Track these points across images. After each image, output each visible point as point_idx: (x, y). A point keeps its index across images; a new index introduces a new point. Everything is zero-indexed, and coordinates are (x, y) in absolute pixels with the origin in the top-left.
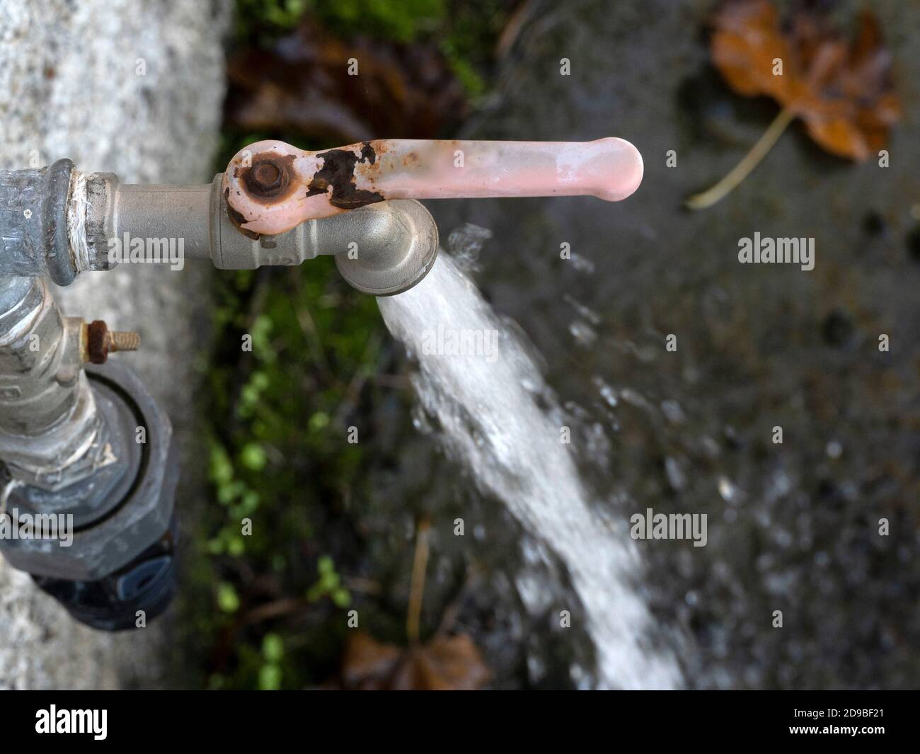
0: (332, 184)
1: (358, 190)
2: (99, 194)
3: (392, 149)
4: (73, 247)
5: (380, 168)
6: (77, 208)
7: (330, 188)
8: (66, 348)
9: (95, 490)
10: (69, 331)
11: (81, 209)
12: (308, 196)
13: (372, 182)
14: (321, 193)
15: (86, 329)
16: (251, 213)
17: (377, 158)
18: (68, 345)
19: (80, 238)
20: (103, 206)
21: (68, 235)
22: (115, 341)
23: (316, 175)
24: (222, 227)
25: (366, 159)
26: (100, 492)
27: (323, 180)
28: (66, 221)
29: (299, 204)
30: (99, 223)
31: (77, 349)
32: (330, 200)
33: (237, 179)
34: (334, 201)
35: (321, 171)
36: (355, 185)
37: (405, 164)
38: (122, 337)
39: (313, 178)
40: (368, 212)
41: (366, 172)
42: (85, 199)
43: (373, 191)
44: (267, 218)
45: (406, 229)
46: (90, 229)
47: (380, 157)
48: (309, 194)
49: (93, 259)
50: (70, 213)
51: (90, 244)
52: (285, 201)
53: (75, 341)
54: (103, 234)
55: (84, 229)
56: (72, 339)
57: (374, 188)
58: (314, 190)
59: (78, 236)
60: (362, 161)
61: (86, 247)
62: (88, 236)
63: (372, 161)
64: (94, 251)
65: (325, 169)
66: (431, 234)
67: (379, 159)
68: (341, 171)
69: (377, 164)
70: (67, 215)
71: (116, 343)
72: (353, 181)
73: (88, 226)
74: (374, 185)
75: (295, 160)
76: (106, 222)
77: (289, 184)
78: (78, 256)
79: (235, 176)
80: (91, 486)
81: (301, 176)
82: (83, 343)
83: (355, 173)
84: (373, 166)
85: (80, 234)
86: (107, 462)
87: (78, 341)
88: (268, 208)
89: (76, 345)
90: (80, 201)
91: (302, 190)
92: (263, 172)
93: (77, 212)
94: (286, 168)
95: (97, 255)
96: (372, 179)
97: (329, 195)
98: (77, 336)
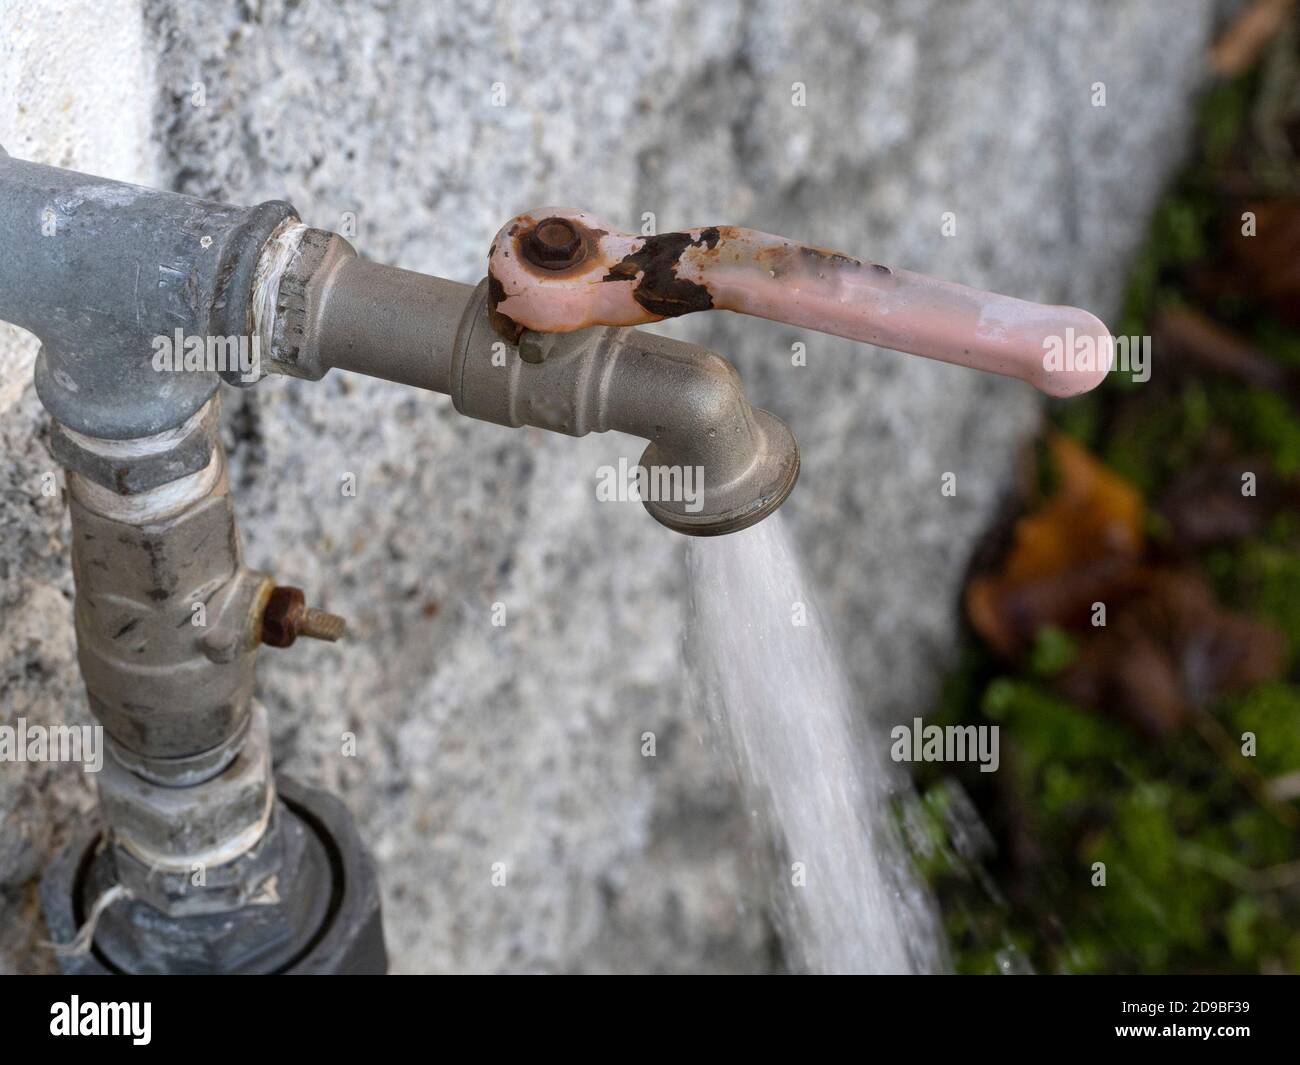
0: (645, 271)
1: (678, 279)
2: (316, 246)
3: (746, 238)
4: (255, 307)
5: (718, 256)
6: (279, 252)
7: (640, 275)
8: (231, 602)
9: (231, 938)
10: (245, 580)
11: (284, 257)
12: (604, 281)
13: (702, 270)
14: (626, 279)
15: (271, 589)
16: (515, 283)
17: (720, 242)
18: (236, 596)
19: (268, 298)
20: (316, 263)
21: (252, 286)
22: (307, 617)
23: (627, 258)
24: (475, 329)
25: (704, 243)
26: (238, 948)
27: (635, 265)
28: (256, 265)
29: (588, 290)
30: (302, 279)
31: (248, 606)
32: (635, 291)
33: (512, 238)
34: (640, 293)
35: (635, 254)
36: (676, 272)
37: (758, 259)
38: (319, 616)
39: (620, 261)
40: (695, 368)
41: (698, 258)
42: (294, 247)
43: (698, 282)
44: (536, 295)
45: (749, 431)
46: (286, 284)
47: (724, 243)
48: (606, 279)
49: (279, 336)
50: (266, 256)
51: (281, 309)
52: (570, 280)
53: (248, 594)
54: (303, 297)
55: (278, 284)
56: (244, 592)
57: (701, 278)
58: (616, 274)
59: (266, 294)
60: (698, 244)
61: (273, 313)
62: (281, 295)
63: (711, 246)
64: (283, 322)
65: (643, 251)
66: (788, 461)
67: (723, 245)
68: (662, 256)
69: (717, 251)
70: (260, 257)
71: (308, 621)
72: (675, 267)
73: (285, 279)
74: (702, 274)
75: (606, 236)
76: (312, 281)
77: (585, 261)
78: (258, 325)
79: (511, 234)
80: (229, 926)
81: (604, 256)
82: (260, 603)
83: (681, 259)
84: (711, 251)
85: (271, 289)
86: (264, 900)
87: (253, 595)
88: (541, 282)
89: (246, 600)
90: (287, 247)
91: (600, 271)
92: (552, 233)
93: (277, 258)
94: (588, 243)
95: (286, 331)
96: (702, 266)
97: (635, 284)
98: (254, 589)
